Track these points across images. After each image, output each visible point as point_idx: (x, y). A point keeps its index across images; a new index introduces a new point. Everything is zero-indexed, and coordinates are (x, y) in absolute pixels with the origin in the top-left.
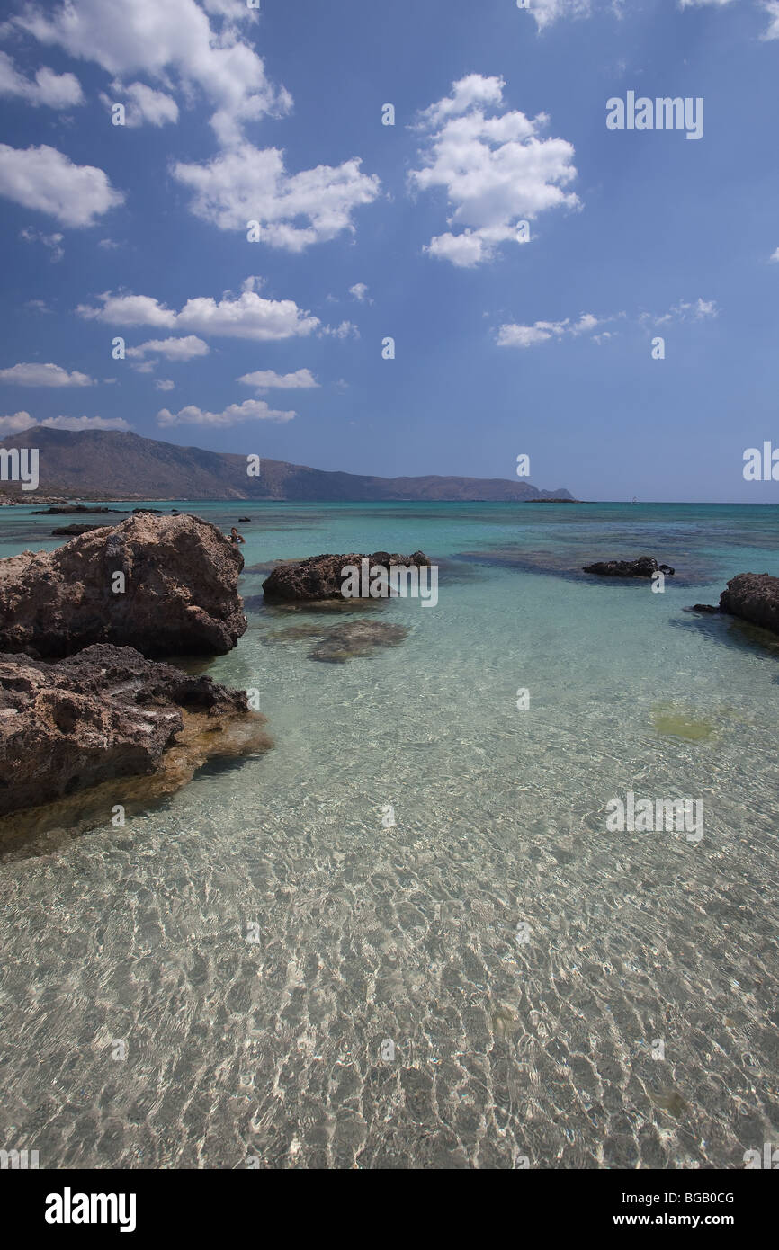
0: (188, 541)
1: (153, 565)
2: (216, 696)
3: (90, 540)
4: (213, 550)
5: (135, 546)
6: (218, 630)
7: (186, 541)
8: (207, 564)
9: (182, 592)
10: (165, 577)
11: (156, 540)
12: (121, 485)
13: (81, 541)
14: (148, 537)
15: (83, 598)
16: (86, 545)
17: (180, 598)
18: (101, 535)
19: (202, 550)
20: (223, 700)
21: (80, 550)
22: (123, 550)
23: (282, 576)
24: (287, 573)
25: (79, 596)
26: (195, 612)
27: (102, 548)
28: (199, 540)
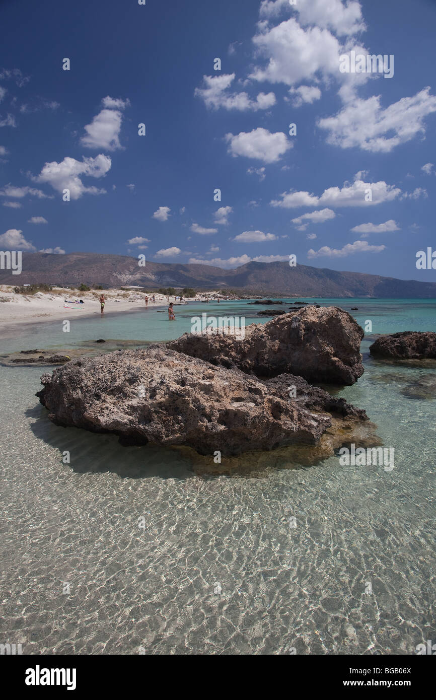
0: (334, 321)
1: (315, 333)
2: (348, 411)
3: (283, 319)
4: (348, 327)
5: (306, 323)
6: (348, 372)
7: (333, 321)
8: (344, 335)
9: (329, 349)
10: (321, 341)
11: (317, 320)
12: (288, 290)
13: (279, 319)
14: (312, 318)
15: (278, 348)
16: (282, 322)
17: (328, 353)
18: (289, 317)
19: (342, 327)
20: (352, 413)
21: (278, 324)
22: (300, 325)
23: (383, 343)
24: (385, 342)
25: (277, 348)
26: (336, 361)
27: (290, 323)
28: (340, 321)
